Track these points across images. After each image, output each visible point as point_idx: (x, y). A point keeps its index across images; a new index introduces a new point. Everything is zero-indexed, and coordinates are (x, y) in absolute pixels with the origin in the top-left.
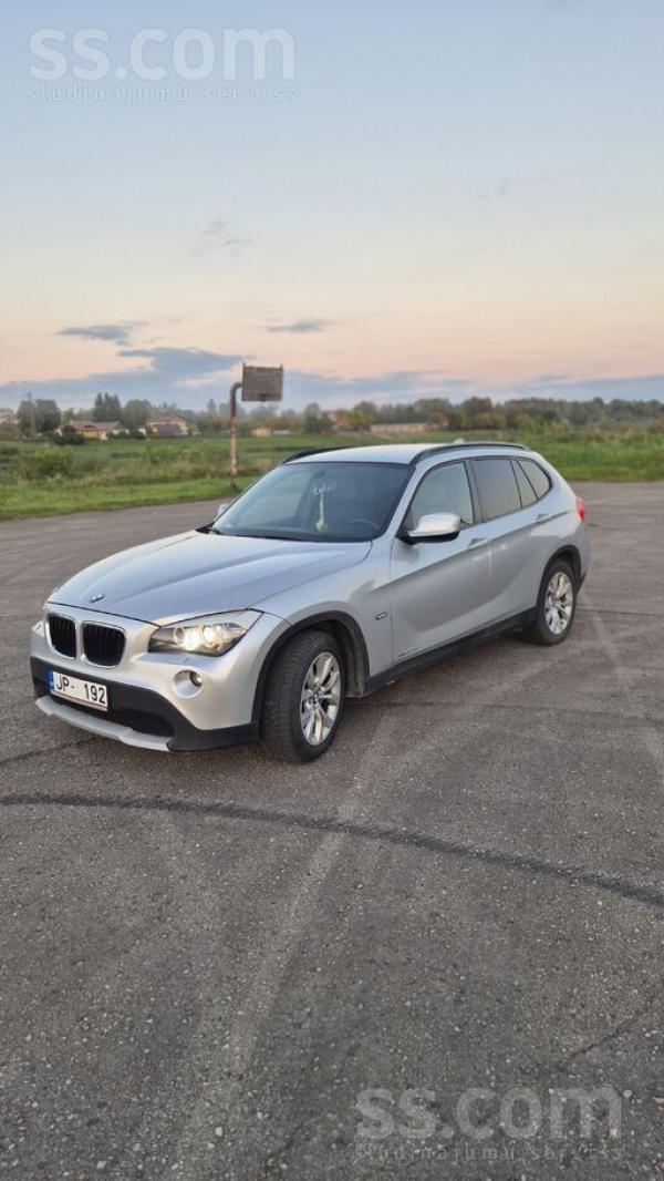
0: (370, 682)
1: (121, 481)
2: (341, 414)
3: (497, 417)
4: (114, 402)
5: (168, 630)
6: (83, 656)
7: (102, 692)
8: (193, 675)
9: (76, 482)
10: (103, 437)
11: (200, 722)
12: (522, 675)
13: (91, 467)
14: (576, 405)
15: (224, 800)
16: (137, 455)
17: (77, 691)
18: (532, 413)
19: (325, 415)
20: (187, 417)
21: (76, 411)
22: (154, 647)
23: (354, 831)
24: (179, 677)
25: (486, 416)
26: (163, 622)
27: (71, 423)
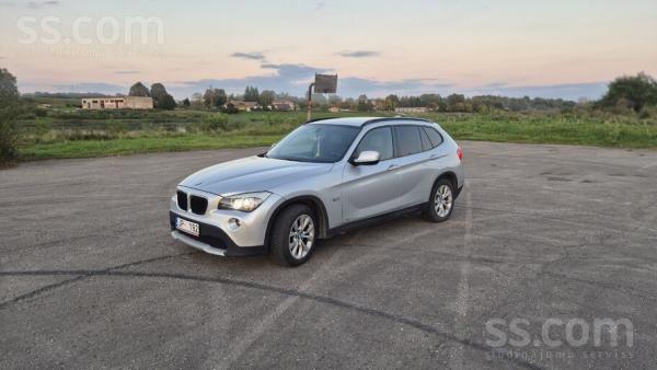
0: (329, 232)
1: (251, 133)
2: (378, 101)
3: (468, 105)
4: (255, 91)
5: (228, 199)
6: (190, 210)
7: (197, 226)
8: (237, 221)
9: (228, 133)
10: (248, 110)
11: (239, 243)
12: (417, 235)
13: (237, 126)
14: (513, 100)
15: (248, 280)
16: (262, 120)
17: (187, 227)
18: (488, 104)
19: (370, 101)
20: (294, 100)
21: (235, 96)
22: (221, 207)
23: (303, 295)
24: (230, 221)
25: (461, 104)
26: (225, 195)
27: (232, 102)
